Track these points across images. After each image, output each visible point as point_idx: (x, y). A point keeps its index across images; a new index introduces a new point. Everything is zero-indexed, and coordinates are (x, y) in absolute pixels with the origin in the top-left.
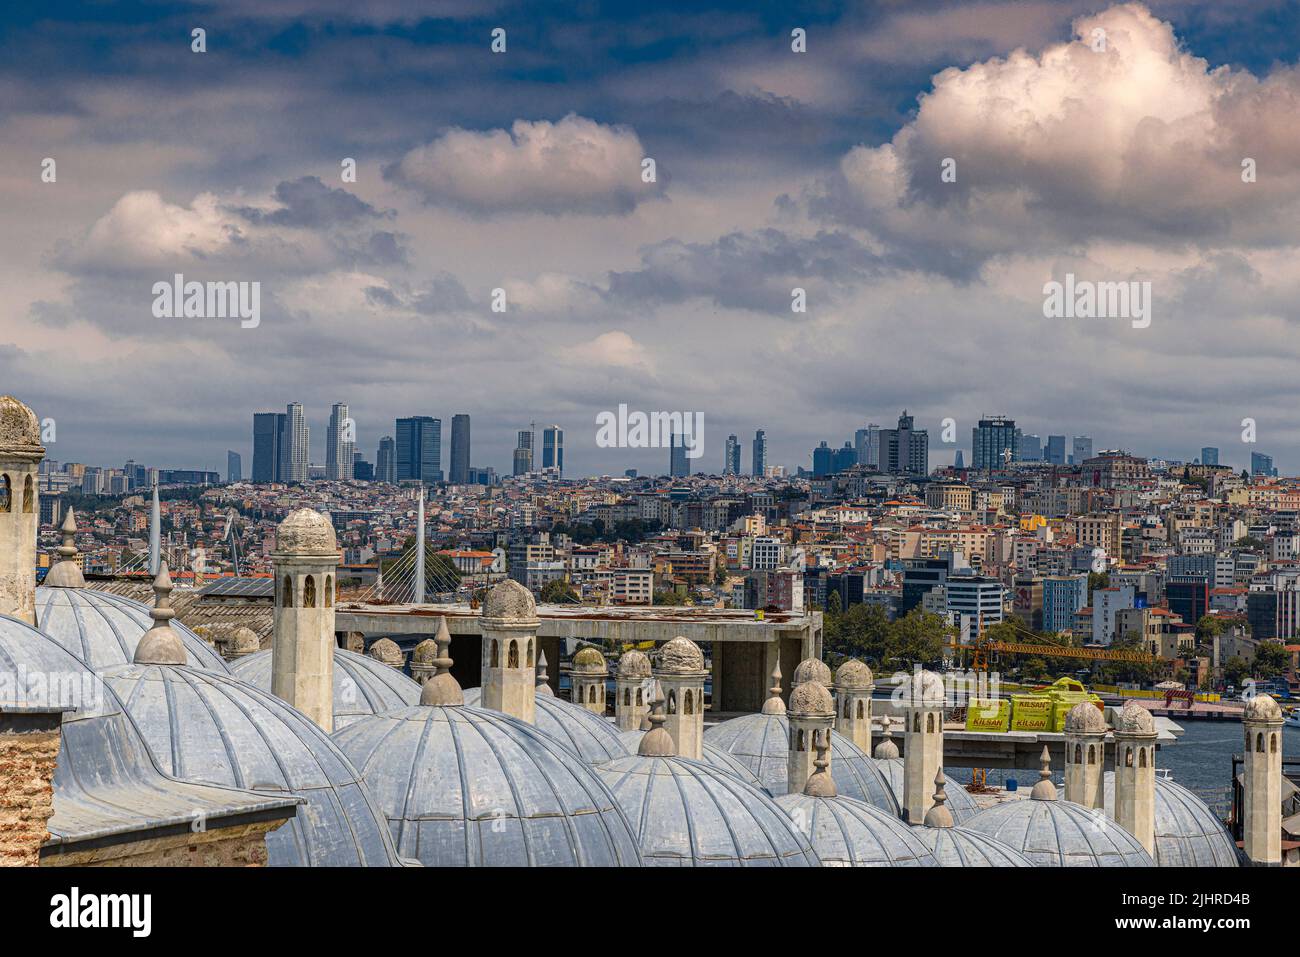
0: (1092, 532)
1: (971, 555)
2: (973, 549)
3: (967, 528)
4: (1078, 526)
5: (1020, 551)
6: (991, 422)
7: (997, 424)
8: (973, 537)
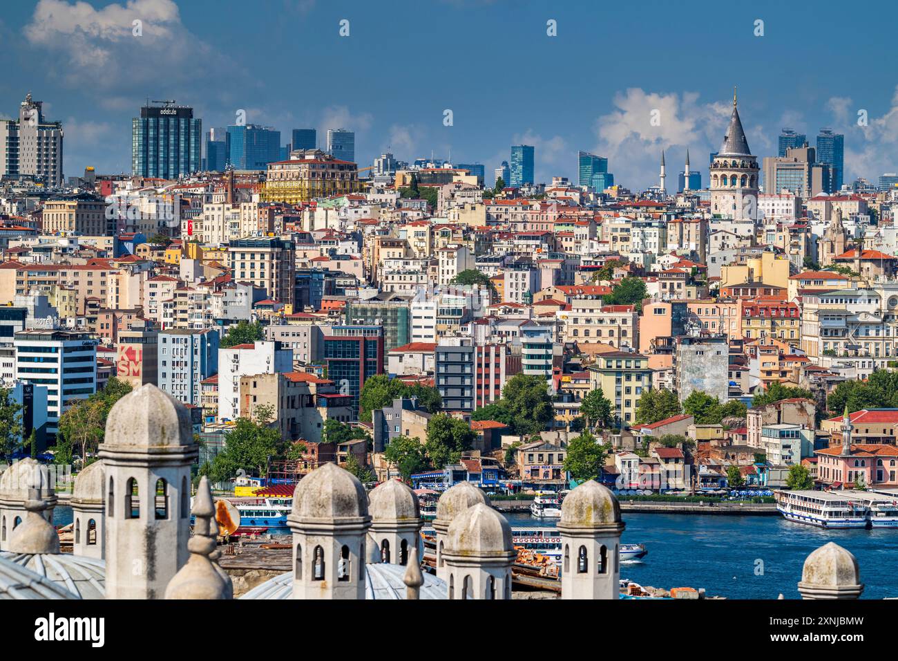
0: (253, 266)
1: (86, 300)
2: (90, 292)
3: (84, 262)
4: (233, 258)
5: (153, 294)
6: (159, 109)
7: (167, 112)
8: (90, 274)
